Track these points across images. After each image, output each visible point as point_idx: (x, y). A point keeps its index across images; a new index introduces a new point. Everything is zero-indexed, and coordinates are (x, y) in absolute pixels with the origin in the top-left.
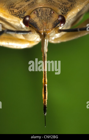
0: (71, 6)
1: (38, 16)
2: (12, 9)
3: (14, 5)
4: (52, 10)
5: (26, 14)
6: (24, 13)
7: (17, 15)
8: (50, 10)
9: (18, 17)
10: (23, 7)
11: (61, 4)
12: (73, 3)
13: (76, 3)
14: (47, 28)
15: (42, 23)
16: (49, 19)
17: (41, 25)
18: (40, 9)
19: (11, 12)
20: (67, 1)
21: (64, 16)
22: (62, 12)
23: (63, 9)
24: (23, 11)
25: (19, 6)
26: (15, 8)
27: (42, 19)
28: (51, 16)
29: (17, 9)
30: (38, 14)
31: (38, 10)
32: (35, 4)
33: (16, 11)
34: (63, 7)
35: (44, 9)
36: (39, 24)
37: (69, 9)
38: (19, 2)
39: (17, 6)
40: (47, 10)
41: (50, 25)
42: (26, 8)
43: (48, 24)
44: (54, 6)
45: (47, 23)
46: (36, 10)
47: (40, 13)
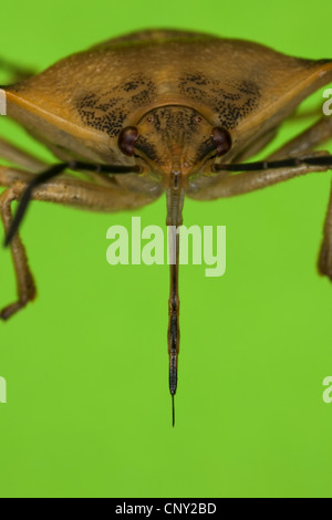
0: (248, 103)
1: (158, 129)
2: (88, 109)
3: (93, 99)
4: (195, 112)
5: (125, 124)
6: (122, 118)
7: (103, 124)
8: (190, 113)
9: (106, 130)
10: (119, 105)
11: (220, 98)
12: (252, 97)
13: (260, 96)
14: (182, 161)
15: (170, 147)
16: (186, 135)
17: (165, 153)
18: (162, 110)
19: (85, 118)
20: (238, 92)
21: (230, 130)
22: (224, 119)
23: (227, 113)
24: (117, 115)
25: (107, 102)
26: (97, 105)
27: (168, 135)
28: (194, 130)
29: (103, 108)
30: (159, 123)
31: (158, 113)
32: (150, 96)
33: (99, 114)
34: (226, 106)
35: (175, 110)
36: (160, 150)
37: (241, 112)
38: (108, 90)
39: (104, 100)
40: (181, 113)
41: (191, 152)
42: (126, 107)
43: (185, 148)
44: (203, 102)
45: (182, 147)
46: (153, 111)
47: (163, 121)
